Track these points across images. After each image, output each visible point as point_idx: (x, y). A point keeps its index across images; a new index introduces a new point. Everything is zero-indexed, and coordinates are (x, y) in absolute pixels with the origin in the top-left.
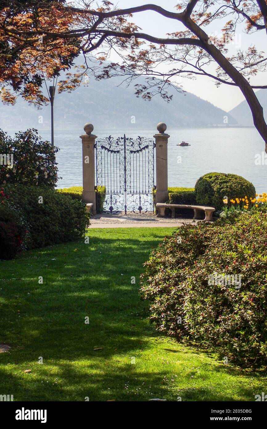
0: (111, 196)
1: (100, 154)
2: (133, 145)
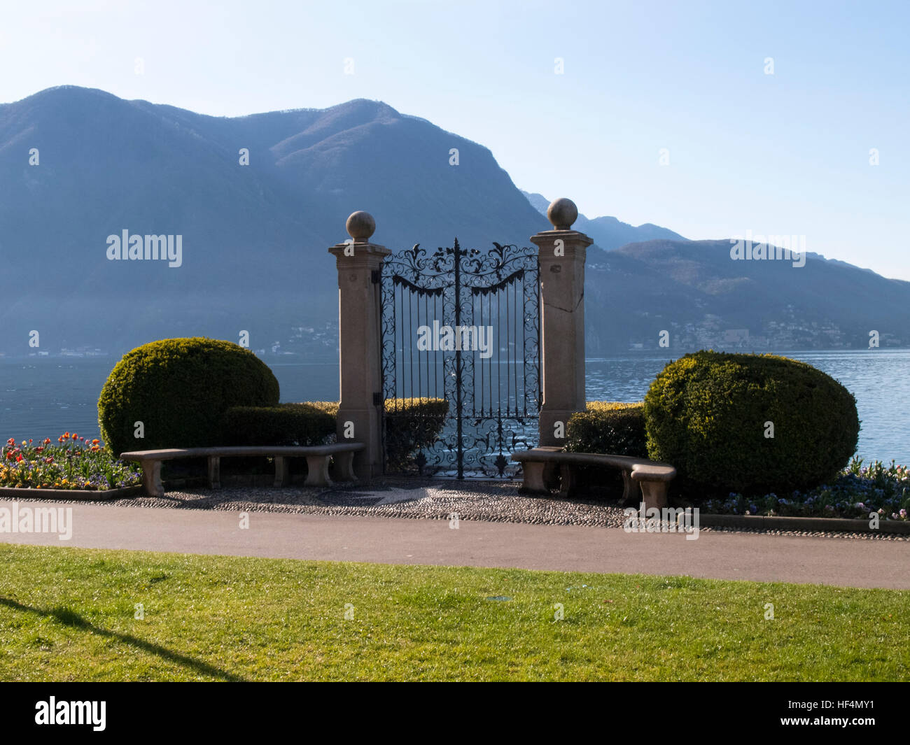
1: (390, 301)
2: (480, 270)
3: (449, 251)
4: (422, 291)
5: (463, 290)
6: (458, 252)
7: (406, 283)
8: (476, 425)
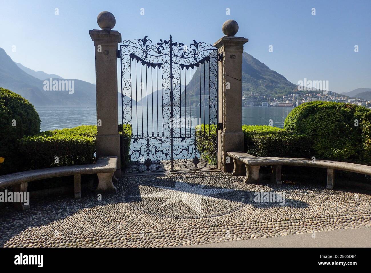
0: (148, 141)
1: (127, 69)
2: (185, 55)
3: (166, 42)
4: (149, 64)
5: (174, 65)
6: (171, 44)
7: (138, 59)
8: (181, 141)
